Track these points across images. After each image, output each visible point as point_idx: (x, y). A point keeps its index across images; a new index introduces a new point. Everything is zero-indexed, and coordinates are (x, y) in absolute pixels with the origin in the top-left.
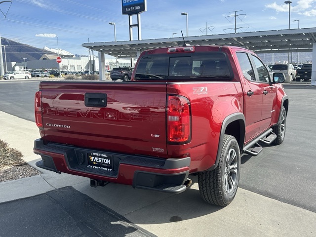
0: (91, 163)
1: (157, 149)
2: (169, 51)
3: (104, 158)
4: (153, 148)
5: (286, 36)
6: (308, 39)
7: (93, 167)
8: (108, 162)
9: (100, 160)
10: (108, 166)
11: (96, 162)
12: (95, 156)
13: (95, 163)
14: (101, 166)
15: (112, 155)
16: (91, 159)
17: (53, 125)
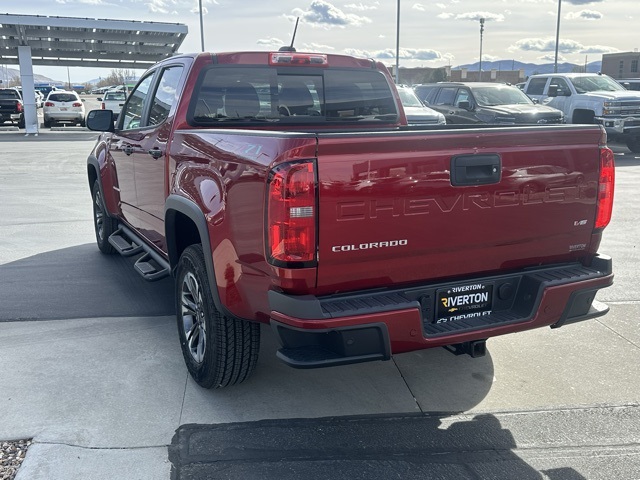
0: (445, 312)
2: (274, 61)
3: (476, 291)
7: (449, 320)
9: (465, 300)
10: (483, 307)
11: (456, 307)
12: (454, 295)
13: (453, 310)
14: (466, 312)
15: (492, 280)
16: (445, 304)
17: (357, 246)
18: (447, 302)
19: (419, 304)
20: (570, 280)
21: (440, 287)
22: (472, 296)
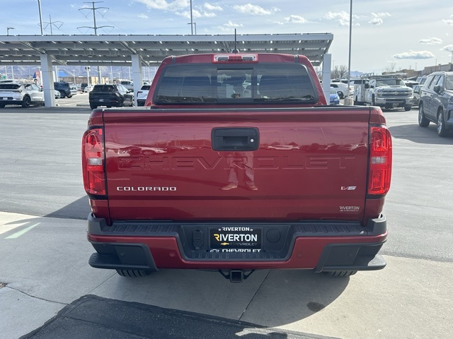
0: (218, 245)
1: (348, 208)
2: (215, 60)
3: (245, 233)
4: (341, 208)
5: (193, 43)
6: (219, 50)
7: (221, 251)
8: (254, 238)
9: (236, 237)
10: (253, 245)
11: (227, 241)
12: (225, 233)
13: (225, 244)
14: (238, 247)
15: (260, 226)
16: (217, 238)
17: (135, 188)
18: (218, 237)
19: (177, 235)
20: (327, 234)
21: (211, 226)
22: (242, 235)
